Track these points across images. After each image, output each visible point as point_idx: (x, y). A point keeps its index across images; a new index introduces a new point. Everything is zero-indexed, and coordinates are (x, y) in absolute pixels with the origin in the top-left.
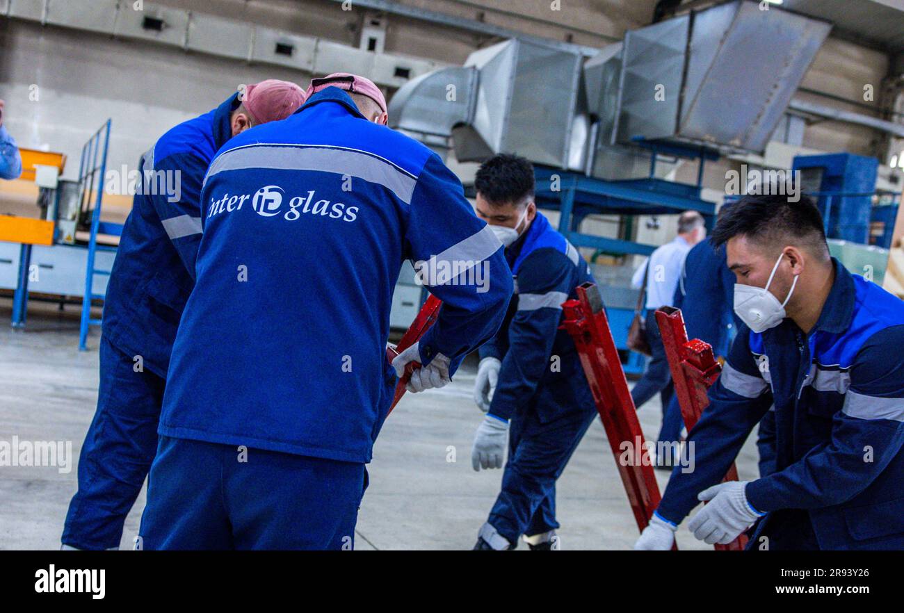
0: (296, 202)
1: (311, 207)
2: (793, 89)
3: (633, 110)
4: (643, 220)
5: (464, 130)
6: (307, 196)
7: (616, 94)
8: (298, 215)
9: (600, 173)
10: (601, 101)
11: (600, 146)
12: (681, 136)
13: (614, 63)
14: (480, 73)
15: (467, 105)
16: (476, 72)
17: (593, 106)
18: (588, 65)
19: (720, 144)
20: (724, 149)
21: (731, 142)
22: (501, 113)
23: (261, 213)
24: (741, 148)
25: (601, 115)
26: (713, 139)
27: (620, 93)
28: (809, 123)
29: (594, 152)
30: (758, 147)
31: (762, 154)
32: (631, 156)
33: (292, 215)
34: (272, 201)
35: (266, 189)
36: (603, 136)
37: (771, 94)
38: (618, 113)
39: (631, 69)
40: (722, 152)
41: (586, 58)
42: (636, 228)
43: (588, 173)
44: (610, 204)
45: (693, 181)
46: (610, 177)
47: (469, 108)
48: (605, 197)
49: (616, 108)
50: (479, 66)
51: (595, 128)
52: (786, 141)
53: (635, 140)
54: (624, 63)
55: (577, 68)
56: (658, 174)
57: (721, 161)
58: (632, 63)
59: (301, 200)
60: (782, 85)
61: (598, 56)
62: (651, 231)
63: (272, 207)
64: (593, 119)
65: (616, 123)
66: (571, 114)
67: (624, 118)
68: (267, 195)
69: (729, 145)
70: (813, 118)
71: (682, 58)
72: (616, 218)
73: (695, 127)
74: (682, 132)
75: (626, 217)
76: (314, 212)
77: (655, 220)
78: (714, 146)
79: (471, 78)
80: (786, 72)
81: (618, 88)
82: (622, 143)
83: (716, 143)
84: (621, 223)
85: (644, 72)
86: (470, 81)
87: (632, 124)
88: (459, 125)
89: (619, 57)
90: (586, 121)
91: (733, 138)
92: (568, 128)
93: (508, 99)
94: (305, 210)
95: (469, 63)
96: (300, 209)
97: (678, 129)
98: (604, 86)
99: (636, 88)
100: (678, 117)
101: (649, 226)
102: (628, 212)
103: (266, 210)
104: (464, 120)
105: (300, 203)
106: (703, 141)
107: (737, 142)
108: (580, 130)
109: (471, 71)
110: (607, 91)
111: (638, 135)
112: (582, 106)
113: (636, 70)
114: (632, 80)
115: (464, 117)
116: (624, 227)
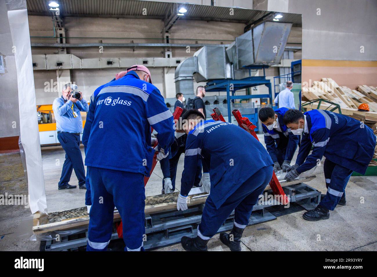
0: (115, 101)
1: (118, 102)
2: (285, 44)
3: (241, 59)
4: (252, 88)
5: (196, 74)
6: (117, 99)
7: (236, 56)
8: (115, 104)
9: (236, 78)
10: (233, 58)
11: (235, 70)
12: (256, 63)
13: (234, 47)
14: (197, 57)
15: (195, 67)
16: (196, 58)
17: (231, 60)
18: (227, 49)
19: (268, 63)
20: (269, 64)
21: (271, 62)
22: (205, 67)
23: (106, 104)
24: (274, 63)
25: (234, 62)
26: (265, 62)
27: (237, 55)
28: (295, 52)
29: (234, 72)
30: (278, 62)
31: (280, 63)
32: (244, 72)
33: (113, 104)
34: (109, 101)
35: (108, 98)
36: (235, 68)
37: (279, 46)
38: (238, 60)
39: (239, 48)
40: (269, 65)
41: (226, 48)
42: (251, 91)
43: (233, 78)
44: (241, 86)
45: (263, 75)
46: (240, 78)
47: (196, 68)
48: (239, 84)
49: (237, 60)
50: (197, 56)
51: (232, 66)
52: (289, 59)
53: (243, 67)
54: (237, 47)
55: (224, 50)
56: (252, 75)
57: (269, 68)
58: (239, 46)
59: (116, 100)
60: (282, 43)
61: (230, 46)
62: (255, 91)
63: (109, 102)
64: (231, 64)
65: (238, 64)
66: (225, 64)
67: (240, 62)
68: (108, 99)
69: (270, 63)
70: (296, 50)
71: (252, 41)
72: (245, 89)
73: (259, 60)
74: (256, 62)
75: (247, 89)
76: (119, 103)
77: (255, 88)
78: (266, 64)
79: (195, 59)
80: (282, 39)
81: (236, 54)
82: (240, 68)
83: (266, 63)
84: (246, 90)
85: (242, 48)
86: (195, 60)
87: (242, 63)
88: (195, 73)
89: (235, 45)
90: (230, 64)
91: (271, 61)
92: (225, 67)
93: (206, 63)
94: (117, 103)
95: (194, 55)
96: (115, 103)
97: (254, 61)
98: (233, 54)
99: (241, 53)
100: (254, 58)
101: (254, 90)
102: (248, 87)
103: (107, 103)
104: (196, 71)
105: (116, 101)
106: (262, 63)
107: (273, 62)
108: (228, 67)
109: (195, 58)
110: (234, 55)
111: (244, 65)
112: (228, 61)
113: (240, 48)
114: (240, 51)
115: (196, 70)
116: (247, 92)
